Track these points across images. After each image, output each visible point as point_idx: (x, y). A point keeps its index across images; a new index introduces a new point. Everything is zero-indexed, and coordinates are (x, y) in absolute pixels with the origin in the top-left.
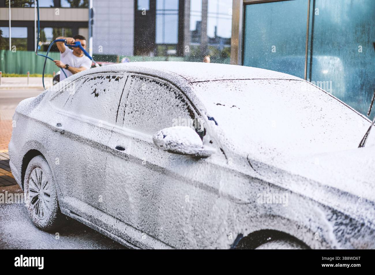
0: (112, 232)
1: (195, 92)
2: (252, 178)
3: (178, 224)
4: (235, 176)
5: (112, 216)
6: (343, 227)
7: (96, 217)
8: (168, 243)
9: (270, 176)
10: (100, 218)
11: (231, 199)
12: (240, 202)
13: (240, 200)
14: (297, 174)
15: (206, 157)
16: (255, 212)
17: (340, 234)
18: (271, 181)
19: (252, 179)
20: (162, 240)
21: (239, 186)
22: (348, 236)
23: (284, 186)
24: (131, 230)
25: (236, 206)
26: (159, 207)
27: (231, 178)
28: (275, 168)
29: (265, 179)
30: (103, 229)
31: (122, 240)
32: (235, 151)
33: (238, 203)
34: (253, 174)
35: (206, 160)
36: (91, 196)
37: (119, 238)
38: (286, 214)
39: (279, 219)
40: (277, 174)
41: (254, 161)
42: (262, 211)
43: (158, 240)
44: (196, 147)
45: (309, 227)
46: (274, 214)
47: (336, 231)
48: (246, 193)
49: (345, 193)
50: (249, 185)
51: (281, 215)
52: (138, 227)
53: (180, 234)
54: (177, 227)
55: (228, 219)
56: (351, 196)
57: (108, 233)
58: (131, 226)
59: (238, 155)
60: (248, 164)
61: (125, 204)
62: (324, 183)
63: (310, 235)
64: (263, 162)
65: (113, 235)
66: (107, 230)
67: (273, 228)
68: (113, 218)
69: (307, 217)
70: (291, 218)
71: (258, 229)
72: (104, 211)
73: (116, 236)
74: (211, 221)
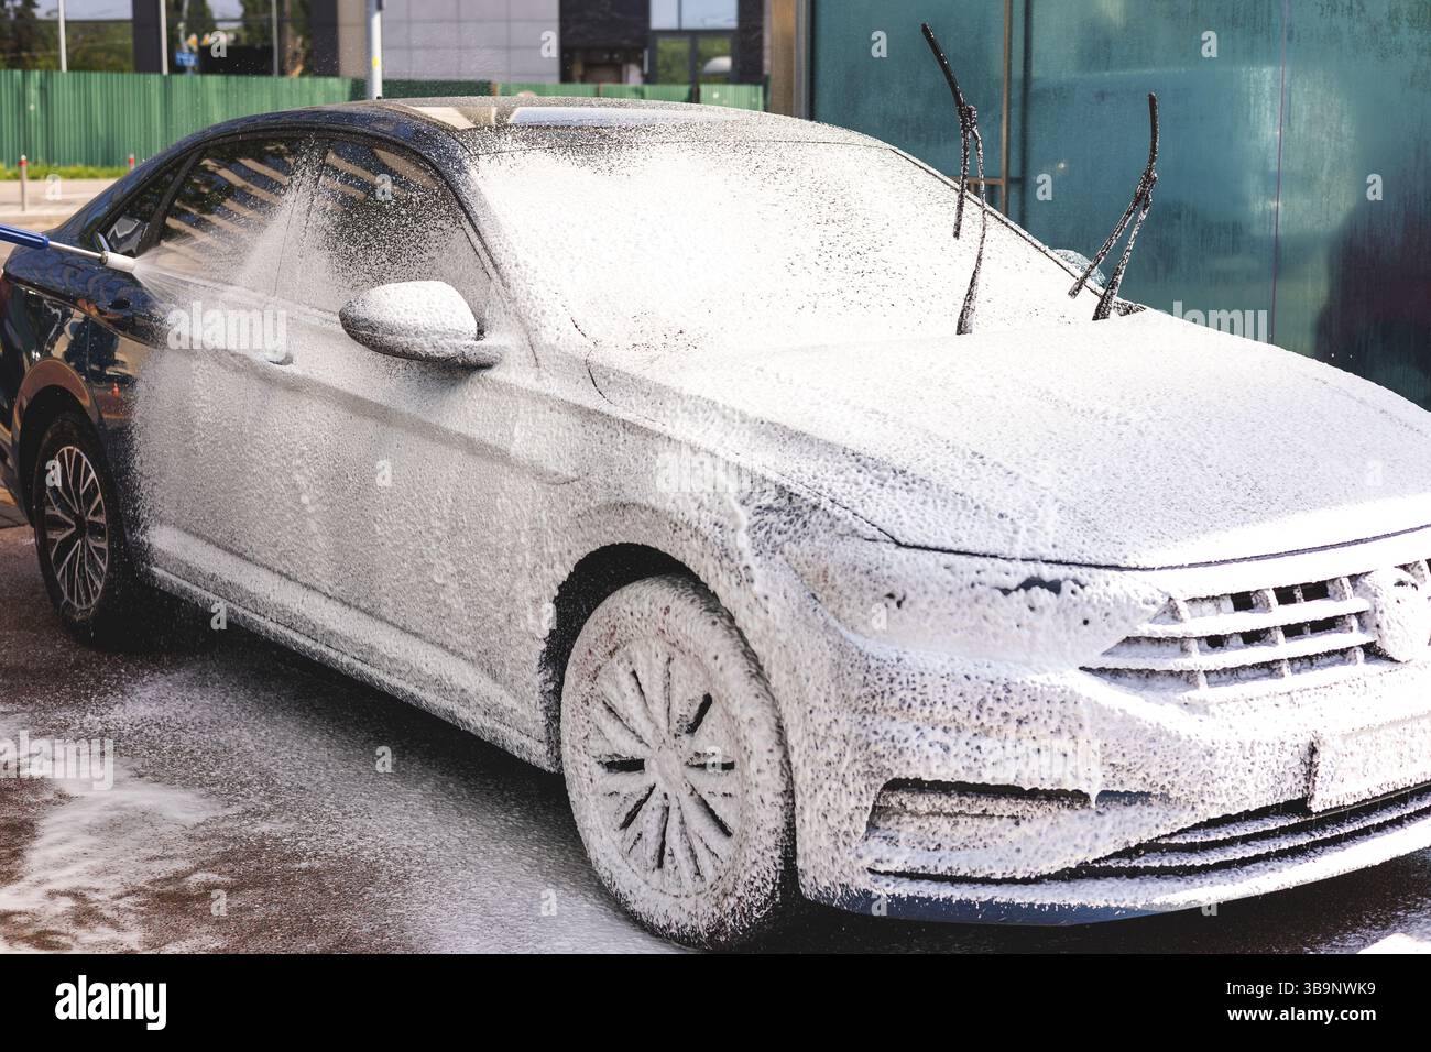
0: (270, 615)
1: (480, 183)
2: (589, 412)
3: (420, 561)
4: (551, 410)
5: (269, 569)
6: (771, 517)
7: (226, 578)
8: (404, 626)
9: (631, 405)
10: (237, 579)
11: (539, 474)
12: (555, 479)
13: (556, 474)
14: (695, 394)
15: (488, 366)
16: (587, 500)
17: (761, 534)
18: (630, 417)
19: (587, 415)
20: (389, 618)
21: (557, 437)
22: (778, 538)
23: (657, 427)
24: (317, 601)
25: (549, 490)
26: (375, 521)
27: (541, 416)
28: (648, 381)
29: (619, 412)
30: (246, 612)
31: (296, 637)
32: (560, 345)
33: (554, 484)
34: (591, 401)
35: (487, 373)
36: (212, 513)
37: (289, 633)
38: (650, 498)
39: (636, 510)
40: (650, 397)
41: (601, 366)
42: (601, 498)
43: (382, 619)
44: (456, 337)
45: (695, 524)
46: (625, 501)
47: (753, 529)
48: (571, 454)
49: (797, 436)
50: (581, 430)
51: (640, 500)
52: (330, 588)
53: (429, 592)
54: (419, 570)
55: (532, 529)
56: (811, 441)
57: (261, 620)
58: (314, 589)
59: (566, 353)
60: (588, 376)
61: (295, 525)
62: (754, 412)
63: (696, 544)
64: (622, 368)
65: (272, 626)
66: (257, 613)
67: (623, 540)
68: (270, 573)
69: (695, 500)
70: (659, 506)
71: (593, 548)
72: (246, 554)
73: (281, 628)
74: (493, 540)
